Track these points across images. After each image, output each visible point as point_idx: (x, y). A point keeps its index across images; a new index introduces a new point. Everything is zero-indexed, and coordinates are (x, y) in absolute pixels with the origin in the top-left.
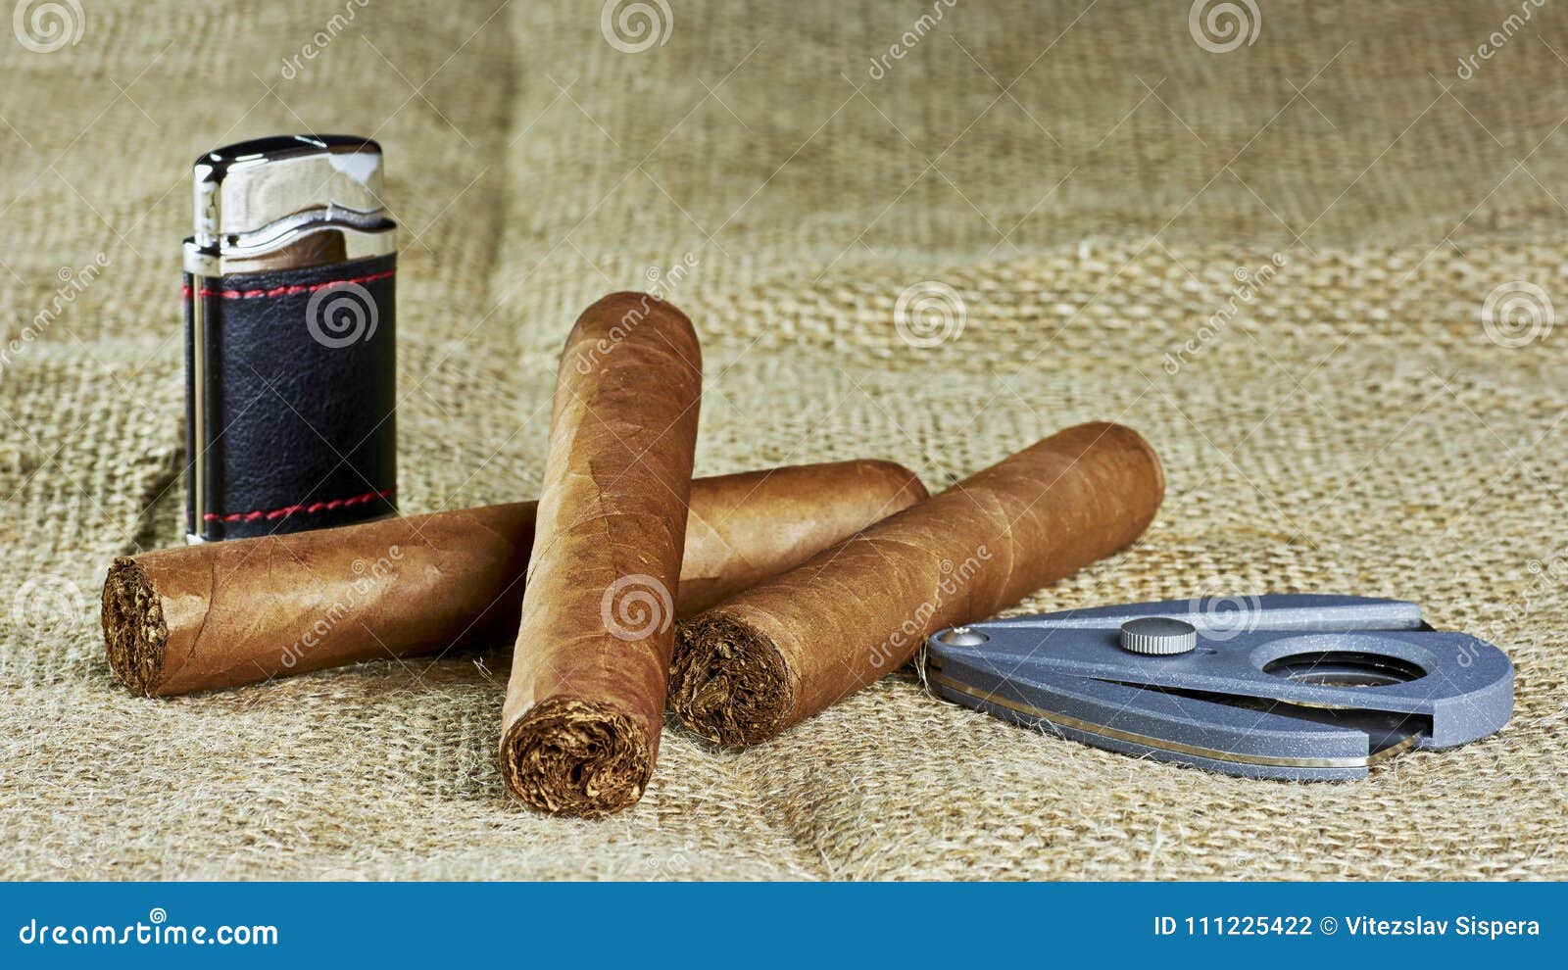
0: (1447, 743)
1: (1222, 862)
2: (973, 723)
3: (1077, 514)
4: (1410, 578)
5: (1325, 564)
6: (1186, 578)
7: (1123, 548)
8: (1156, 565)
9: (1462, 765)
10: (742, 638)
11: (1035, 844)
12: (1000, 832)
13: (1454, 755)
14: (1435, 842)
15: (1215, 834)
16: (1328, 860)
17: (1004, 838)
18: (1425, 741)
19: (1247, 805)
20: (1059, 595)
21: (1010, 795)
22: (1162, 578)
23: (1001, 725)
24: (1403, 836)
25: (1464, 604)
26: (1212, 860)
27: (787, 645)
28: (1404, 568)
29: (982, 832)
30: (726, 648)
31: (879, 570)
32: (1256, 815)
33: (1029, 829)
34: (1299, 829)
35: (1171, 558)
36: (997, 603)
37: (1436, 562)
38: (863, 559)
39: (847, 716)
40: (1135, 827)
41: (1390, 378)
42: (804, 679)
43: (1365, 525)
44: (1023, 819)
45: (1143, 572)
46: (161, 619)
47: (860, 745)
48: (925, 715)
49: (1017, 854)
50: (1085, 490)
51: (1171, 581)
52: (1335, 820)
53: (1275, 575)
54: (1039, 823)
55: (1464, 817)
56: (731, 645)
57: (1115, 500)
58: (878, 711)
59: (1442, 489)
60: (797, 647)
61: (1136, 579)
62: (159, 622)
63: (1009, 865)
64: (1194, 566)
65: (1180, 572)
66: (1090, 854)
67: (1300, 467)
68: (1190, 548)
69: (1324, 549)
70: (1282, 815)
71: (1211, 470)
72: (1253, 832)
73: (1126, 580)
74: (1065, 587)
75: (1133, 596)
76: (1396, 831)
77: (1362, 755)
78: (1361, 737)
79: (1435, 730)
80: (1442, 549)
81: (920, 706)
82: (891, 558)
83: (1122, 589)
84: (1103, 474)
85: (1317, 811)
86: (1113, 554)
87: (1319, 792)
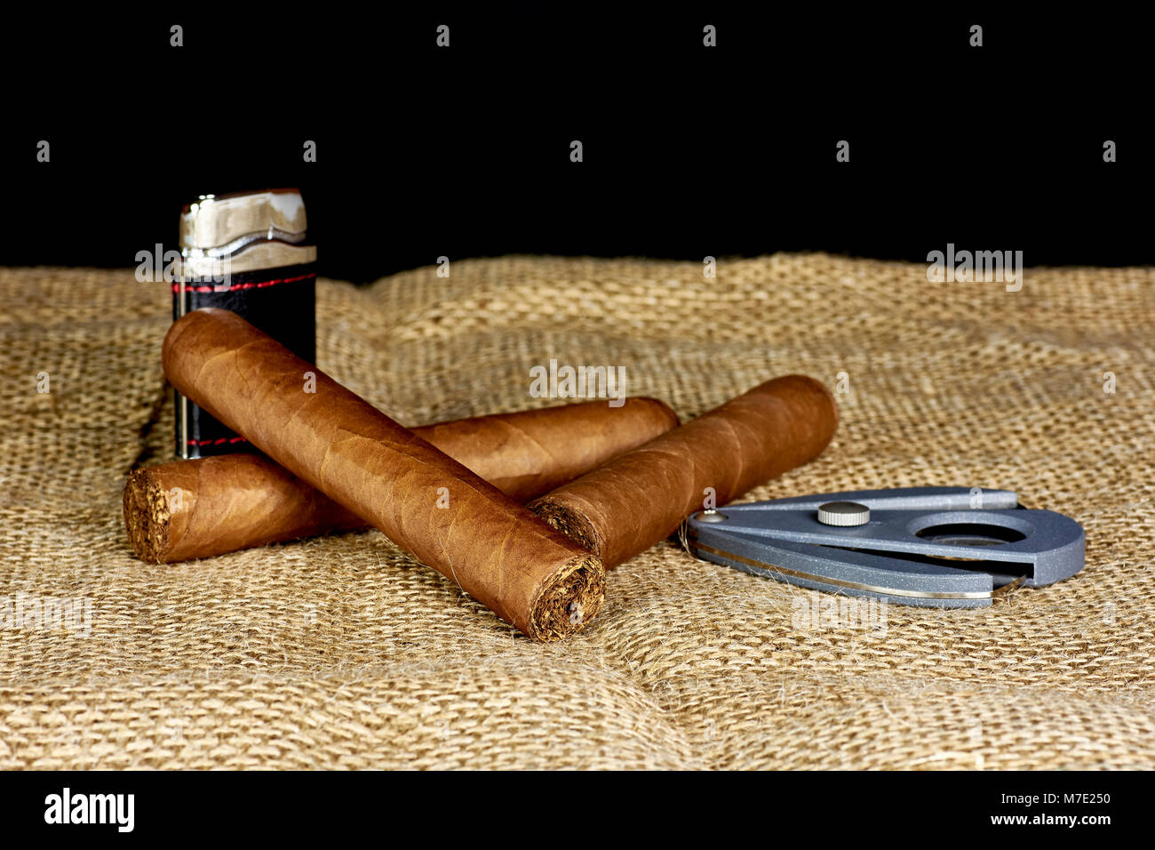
0: (1043, 582)
1: (896, 661)
2: (720, 574)
3: (782, 435)
4: (1007, 477)
5: (950, 469)
6: (856, 478)
7: (812, 460)
8: (834, 471)
9: (1053, 596)
10: (565, 516)
11: (769, 648)
12: (745, 641)
13: (1047, 591)
14: (1038, 647)
15: (890, 641)
16: (967, 658)
17: (748, 644)
18: (1027, 581)
19: (910, 622)
20: (771, 491)
21: (751, 617)
22: (839, 479)
23: (739, 575)
24: (1017, 641)
25: (1045, 493)
26: (889, 659)
27: (596, 519)
28: (1002, 470)
29: (733, 641)
30: (555, 522)
31: (654, 471)
32: (917, 629)
33: (765, 639)
34: (946, 638)
35: (845, 467)
36: (731, 495)
37: (1024, 467)
38: (644, 464)
39: (634, 569)
40: (836, 637)
41: (984, 346)
42: (607, 543)
43: (974, 443)
44: (760, 633)
45: (826, 475)
46: (165, 507)
47: (646, 588)
48: (687, 569)
49: (758, 655)
50: (788, 418)
51: (846, 480)
52: (970, 632)
53: (916, 475)
54: (772, 635)
55: (1056, 629)
56: (558, 520)
57: (807, 426)
58: (655, 567)
59: (1025, 420)
60: (603, 521)
61: (822, 480)
62: (165, 509)
63: (752, 662)
64: (861, 471)
65: (852, 475)
66: (807, 655)
67: (928, 406)
68: (857, 459)
69: (947, 460)
70: (934, 628)
71: (867, 409)
72: (915, 640)
73: (815, 481)
74: (774, 486)
75: (821, 490)
76: (1011, 639)
77: (988, 590)
78: (988, 579)
79: (1035, 574)
80: (1028, 458)
81: (684, 563)
82: (663, 462)
83: (814, 486)
84: (799, 409)
85: (959, 625)
86: (804, 464)
87: (958, 615)
